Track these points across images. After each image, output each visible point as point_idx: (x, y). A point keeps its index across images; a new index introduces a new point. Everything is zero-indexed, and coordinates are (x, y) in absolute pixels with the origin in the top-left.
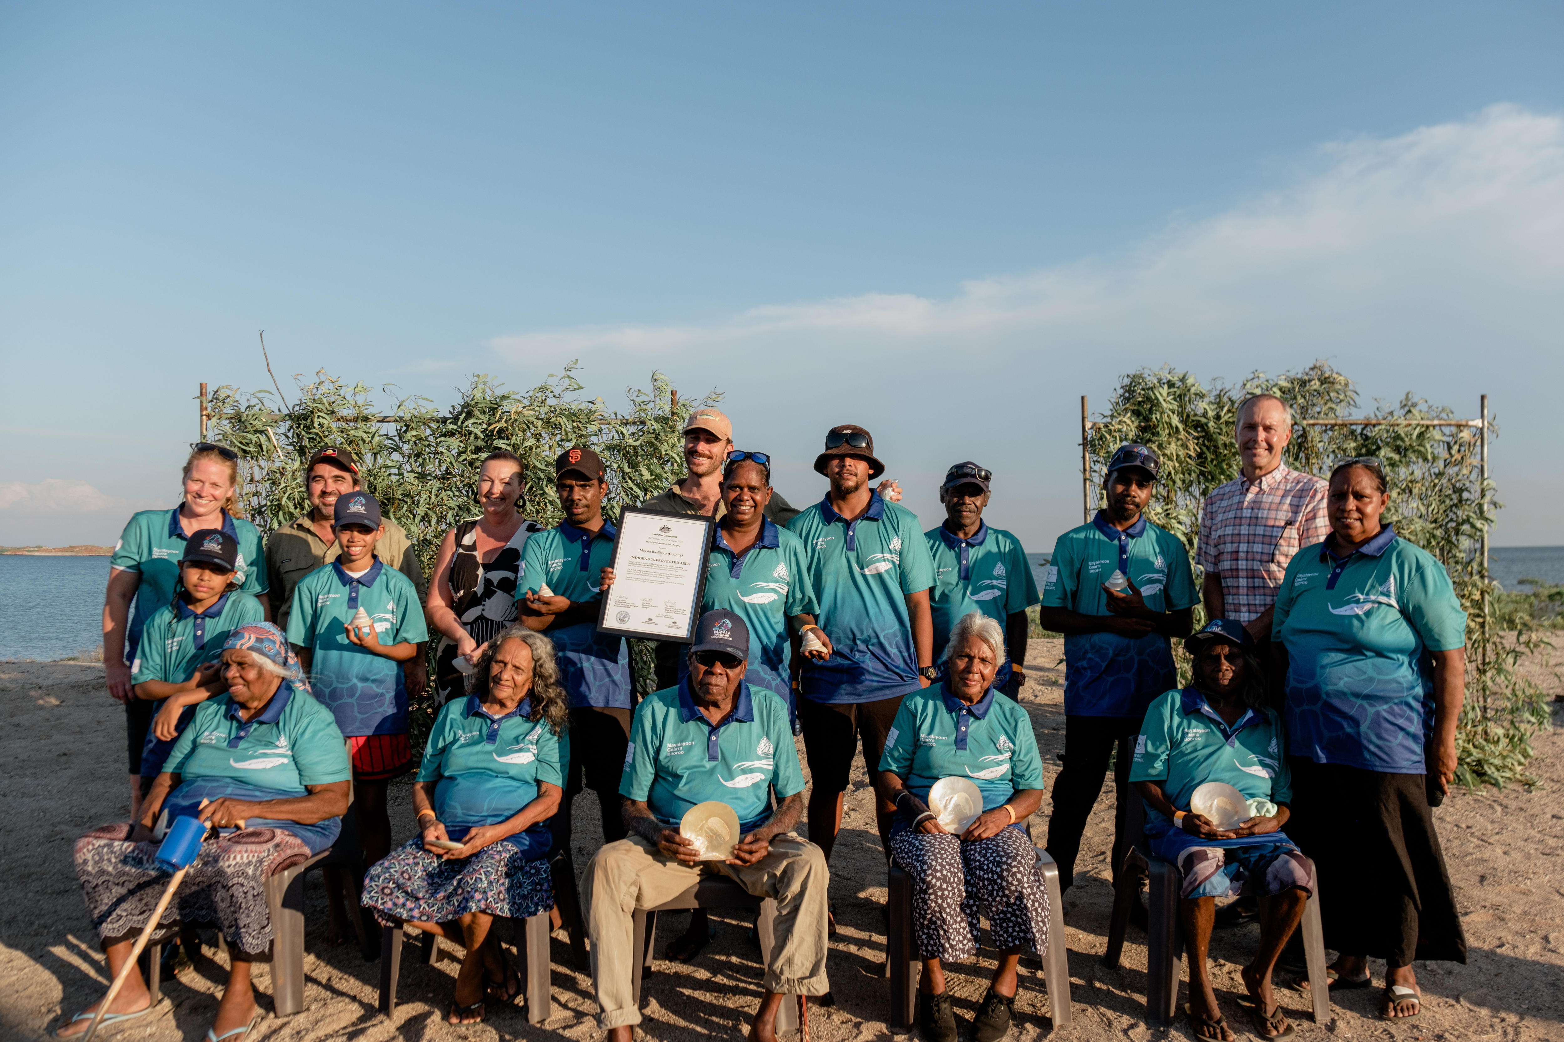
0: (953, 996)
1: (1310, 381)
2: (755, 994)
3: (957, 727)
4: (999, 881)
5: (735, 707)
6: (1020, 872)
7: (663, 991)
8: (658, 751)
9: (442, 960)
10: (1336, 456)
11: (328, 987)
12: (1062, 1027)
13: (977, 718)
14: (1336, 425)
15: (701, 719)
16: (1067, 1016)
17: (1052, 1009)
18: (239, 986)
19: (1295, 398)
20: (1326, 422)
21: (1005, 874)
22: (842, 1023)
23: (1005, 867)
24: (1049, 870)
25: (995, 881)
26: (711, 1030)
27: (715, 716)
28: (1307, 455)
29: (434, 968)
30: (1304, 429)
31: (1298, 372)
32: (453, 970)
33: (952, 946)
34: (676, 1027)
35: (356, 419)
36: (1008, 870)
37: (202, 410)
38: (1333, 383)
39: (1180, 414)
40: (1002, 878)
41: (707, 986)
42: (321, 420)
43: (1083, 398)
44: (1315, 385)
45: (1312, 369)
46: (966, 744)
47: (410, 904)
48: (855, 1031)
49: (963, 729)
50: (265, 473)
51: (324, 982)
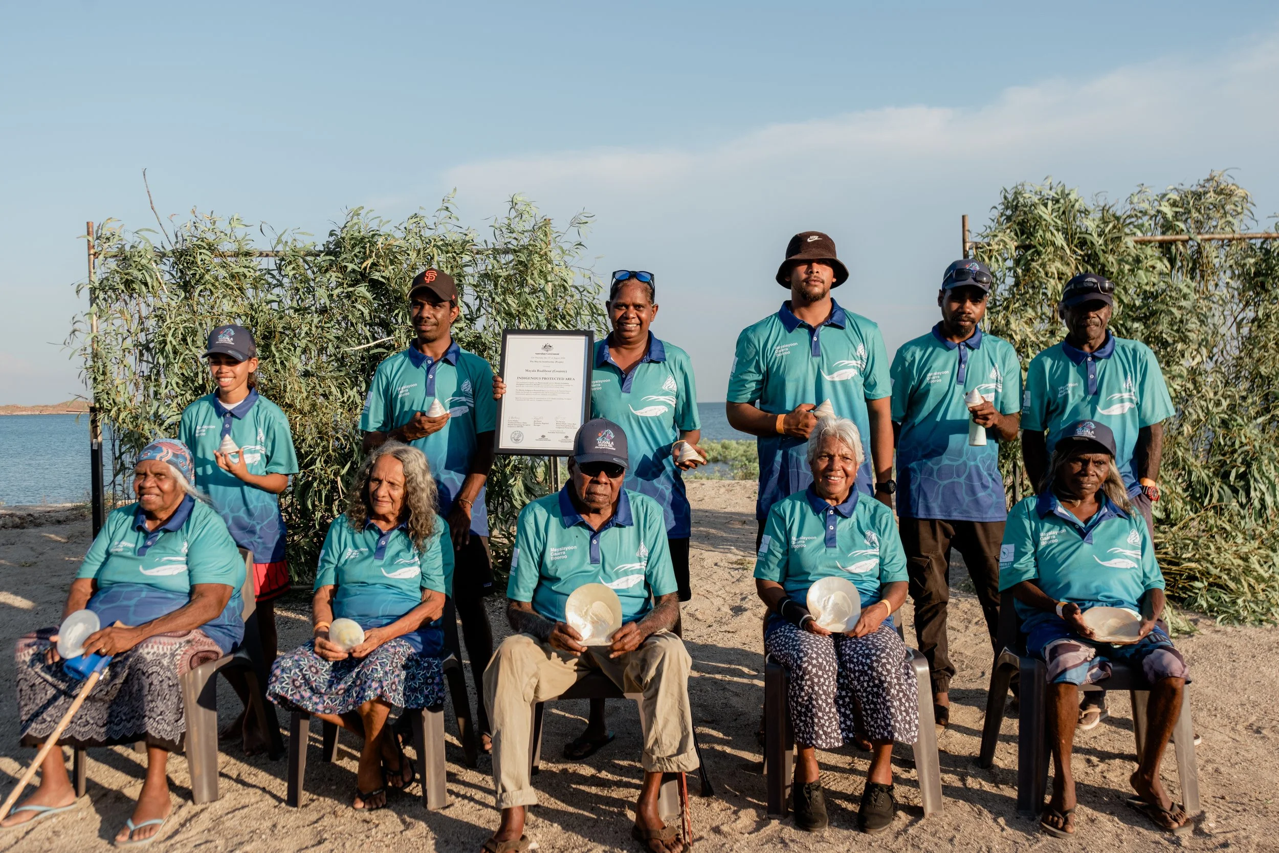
0: (829, 789)
1: (1205, 193)
2: (636, 787)
3: (825, 526)
4: (869, 672)
5: (615, 513)
6: (889, 663)
7: (550, 784)
8: (542, 556)
9: (342, 759)
10: (1233, 272)
11: (239, 780)
12: (933, 815)
13: (844, 517)
14: (1233, 239)
15: (583, 524)
16: (938, 806)
17: (924, 801)
18: (156, 779)
19: (1189, 212)
20: (1223, 236)
21: (875, 664)
22: (722, 810)
23: (874, 658)
24: (920, 665)
25: (866, 672)
26: (599, 815)
27: (595, 521)
28: (1202, 271)
29: (335, 765)
30: (1199, 245)
31: (1191, 184)
32: (353, 766)
33: (825, 733)
34: (565, 813)
35: (236, 255)
36: (877, 661)
37: (89, 249)
38: (1230, 195)
39: (1065, 232)
40: (872, 668)
41: (593, 781)
42: (203, 257)
43: (964, 217)
44: (1211, 197)
45: (1208, 180)
46: (835, 542)
47: (315, 699)
48: (733, 817)
49: (831, 528)
50: (151, 309)
51: (235, 776)
